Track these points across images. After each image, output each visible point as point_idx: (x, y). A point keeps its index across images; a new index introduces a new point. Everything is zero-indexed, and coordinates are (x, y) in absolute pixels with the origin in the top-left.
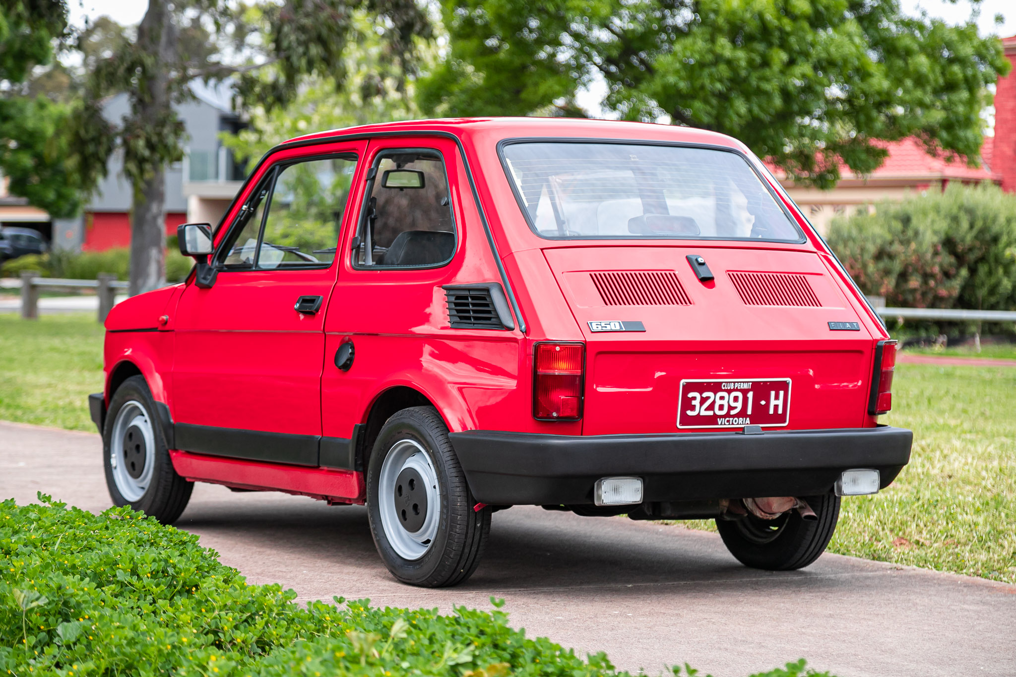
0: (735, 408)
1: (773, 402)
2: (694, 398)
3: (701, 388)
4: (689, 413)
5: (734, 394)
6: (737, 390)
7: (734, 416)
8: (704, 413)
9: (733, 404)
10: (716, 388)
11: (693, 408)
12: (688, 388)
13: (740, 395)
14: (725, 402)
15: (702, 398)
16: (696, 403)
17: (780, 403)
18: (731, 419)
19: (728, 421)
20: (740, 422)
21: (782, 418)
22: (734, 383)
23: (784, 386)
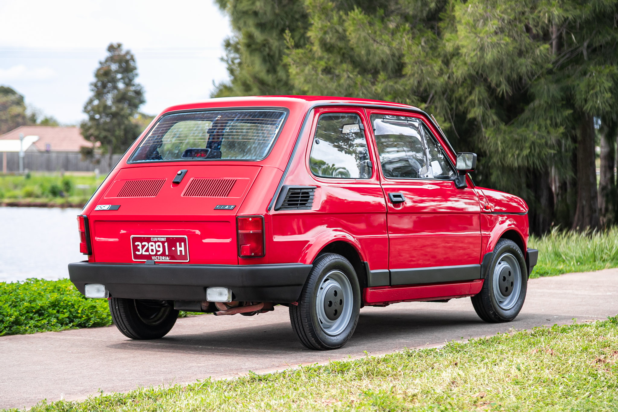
0: (159, 251)
1: (179, 249)
2: (138, 245)
3: (141, 240)
4: (137, 253)
5: (158, 244)
6: (159, 241)
7: (160, 255)
8: (144, 253)
9: (158, 249)
10: (148, 240)
11: (139, 250)
12: (135, 240)
13: (160, 244)
14: (153, 248)
15: (142, 245)
16: (140, 247)
17: (183, 249)
18: (159, 257)
19: (157, 258)
20: (163, 259)
21: (185, 258)
22: (157, 237)
23: (183, 240)
